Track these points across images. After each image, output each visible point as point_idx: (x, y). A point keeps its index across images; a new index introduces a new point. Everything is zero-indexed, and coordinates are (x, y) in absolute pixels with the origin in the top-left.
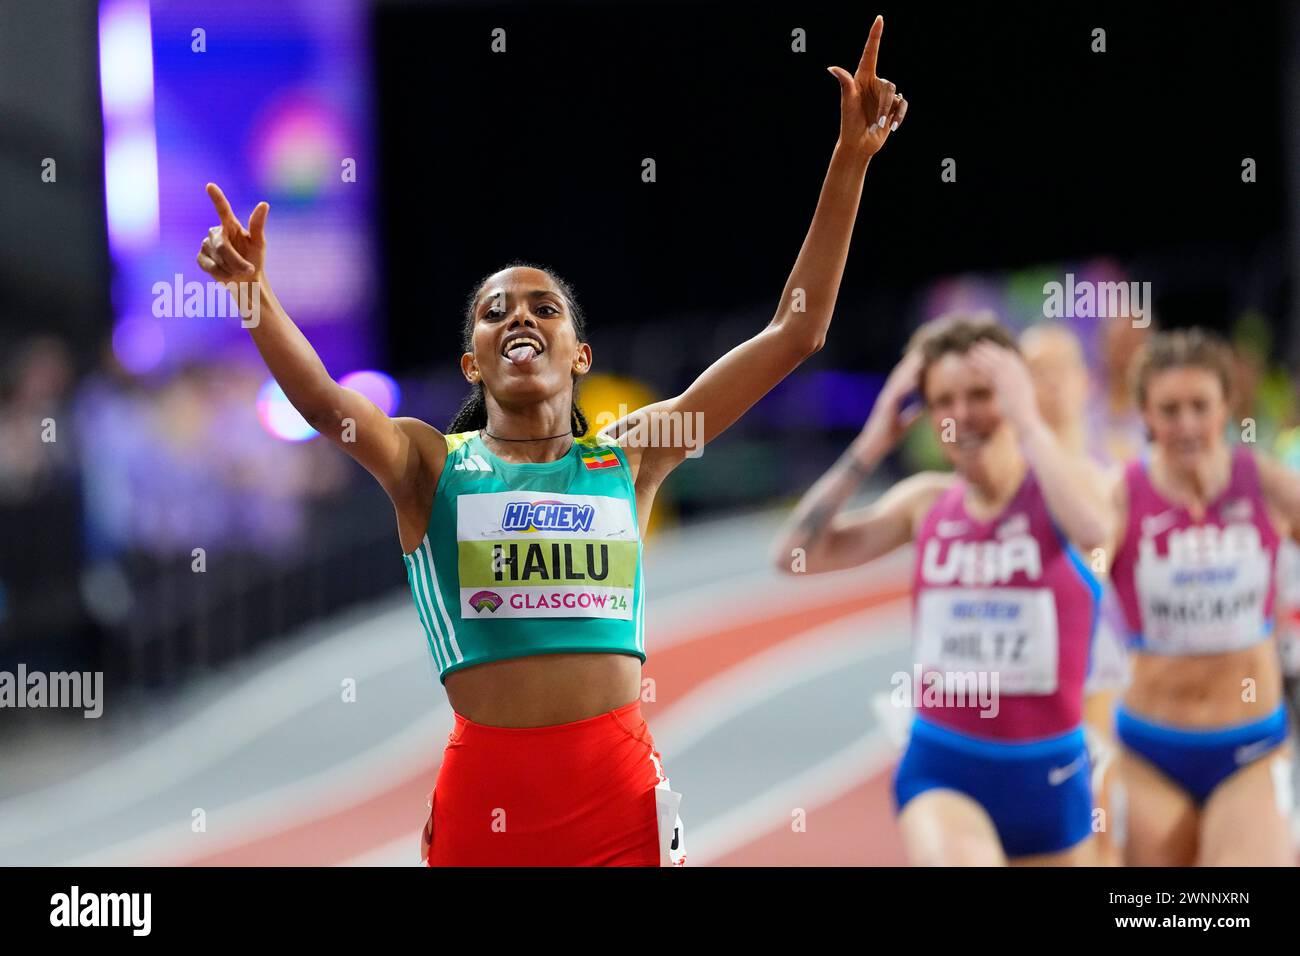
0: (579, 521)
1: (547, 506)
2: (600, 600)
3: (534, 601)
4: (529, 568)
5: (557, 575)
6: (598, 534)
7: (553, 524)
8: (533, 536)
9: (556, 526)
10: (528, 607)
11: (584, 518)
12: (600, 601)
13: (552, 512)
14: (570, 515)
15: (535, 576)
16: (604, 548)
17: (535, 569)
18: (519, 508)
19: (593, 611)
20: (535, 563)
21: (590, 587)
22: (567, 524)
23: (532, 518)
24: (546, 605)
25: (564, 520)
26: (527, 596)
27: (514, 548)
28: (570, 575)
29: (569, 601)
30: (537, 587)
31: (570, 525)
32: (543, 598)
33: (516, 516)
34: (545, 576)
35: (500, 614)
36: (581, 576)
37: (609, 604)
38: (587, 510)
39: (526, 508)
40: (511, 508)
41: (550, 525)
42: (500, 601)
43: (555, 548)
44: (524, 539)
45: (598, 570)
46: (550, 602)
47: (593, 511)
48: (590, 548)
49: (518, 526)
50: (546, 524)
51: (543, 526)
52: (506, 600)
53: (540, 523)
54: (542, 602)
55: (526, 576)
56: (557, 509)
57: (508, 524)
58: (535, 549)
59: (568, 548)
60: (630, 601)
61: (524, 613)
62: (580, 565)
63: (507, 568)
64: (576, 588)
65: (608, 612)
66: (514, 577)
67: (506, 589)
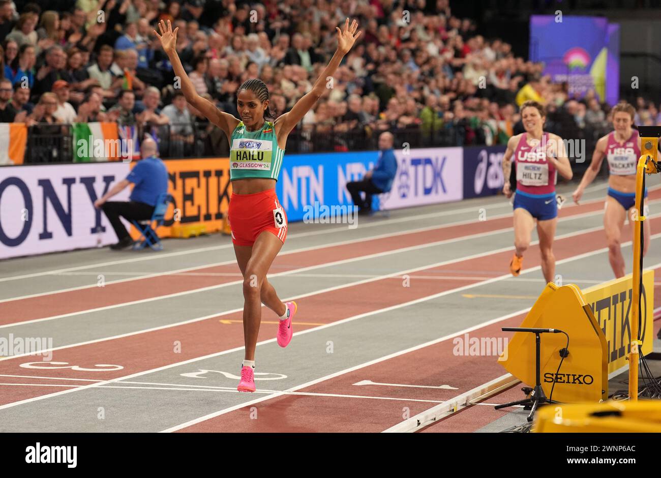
0: (257, 146)
1: (249, 142)
4: (243, 157)
5: (250, 159)
6: (261, 149)
8: (245, 149)
9: (251, 147)
12: (261, 166)
14: (255, 144)
15: (245, 159)
16: (263, 153)
19: (258, 168)
20: (245, 156)
21: (258, 162)
23: (245, 145)
27: (240, 152)
28: (253, 159)
29: (252, 165)
30: (245, 162)
31: (254, 147)
32: (246, 164)
33: (242, 144)
34: (247, 159)
35: (238, 168)
36: (256, 159)
37: (263, 166)
39: (244, 142)
40: (240, 143)
41: (249, 147)
42: (237, 165)
43: (250, 152)
44: (243, 150)
45: (260, 158)
46: (248, 166)
47: (261, 144)
48: (259, 153)
49: (242, 147)
51: (247, 147)
52: (239, 165)
54: (246, 166)
55: (243, 159)
56: (251, 143)
57: (239, 146)
58: (245, 152)
59: (253, 152)
60: (270, 166)
61: (242, 168)
62: (256, 157)
63: (239, 157)
64: (254, 162)
65: (263, 168)
66: (240, 159)
67: (239, 162)
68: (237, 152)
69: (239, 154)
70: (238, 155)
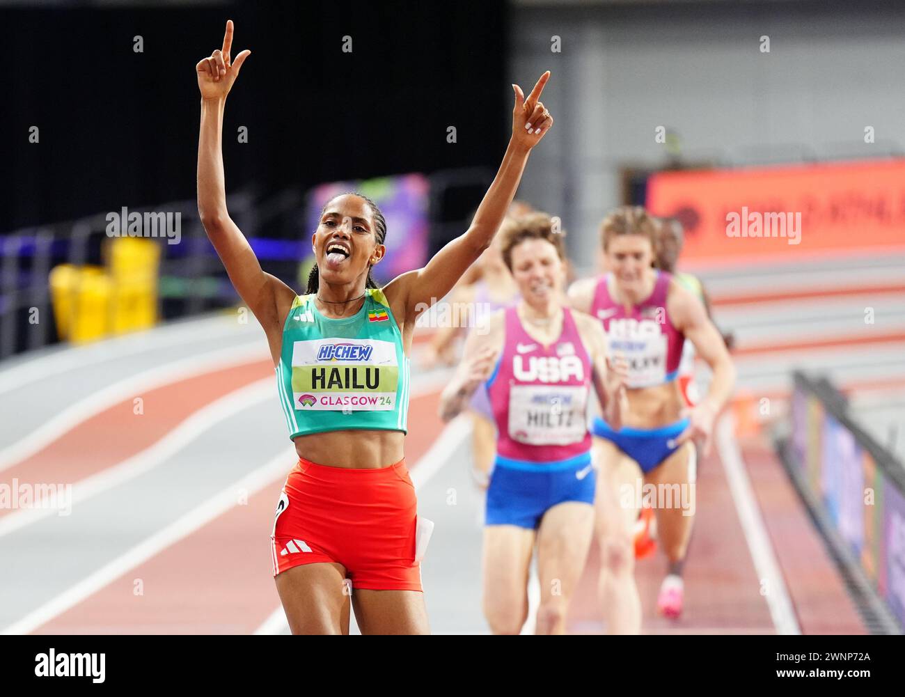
0: (363, 355)
1: (343, 346)
2: (373, 400)
3: (334, 401)
4: (331, 382)
5: (347, 386)
6: (374, 362)
7: (347, 356)
8: (334, 363)
9: (349, 358)
10: (331, 404)
11: (366, 353)
13: (347, 349)
14: (357, 351)
15: (335, 386)
16: (377, 370)
17: (335, 383)
18: (327, 347)
19: (369, 407)
20: (335, 379)
21: (367, 393)
22: (355, 356)
23: (334, 353)
24: (341, 403)
25: (354, 354)
26: (330, 398)
27: (323, 370)
28: (355, 386)
29: (354, 401)
30: (335, 393)
31: (357, 357)
32: (339, 399)
33: (325, 352)
34: (341, 387)
35: (315, 407)
36: (362, 387)
37: (378, 403)
38: (368, 348)
39: (331, 347)
40: (323, 348)
41: (345, 357)
42: (315, 400)
43: (347, 370)
44: (329, 365)
45: (373, 383)
46: (343, 402)
47: (372, 349)
48: (368, 371)
49: (326, 358)
50: (342, 357)
51: (340, 358)
52: (319, 400)
53: (339, 356)
54: (339, 401)
55: (330, 387)
56: (349, 348)
57: (320, 357)
58: (335, 371)
59: (355, 370)
60: (393, 400)
61: (329, 407)
62: (361, 380)
63: (319, 382)
64: (358, 393)
65: (378, 407)
66: (323, 386)
67: (319, 394)
68: (314, 371)
69: (319, 374)
70: (315, 378)
